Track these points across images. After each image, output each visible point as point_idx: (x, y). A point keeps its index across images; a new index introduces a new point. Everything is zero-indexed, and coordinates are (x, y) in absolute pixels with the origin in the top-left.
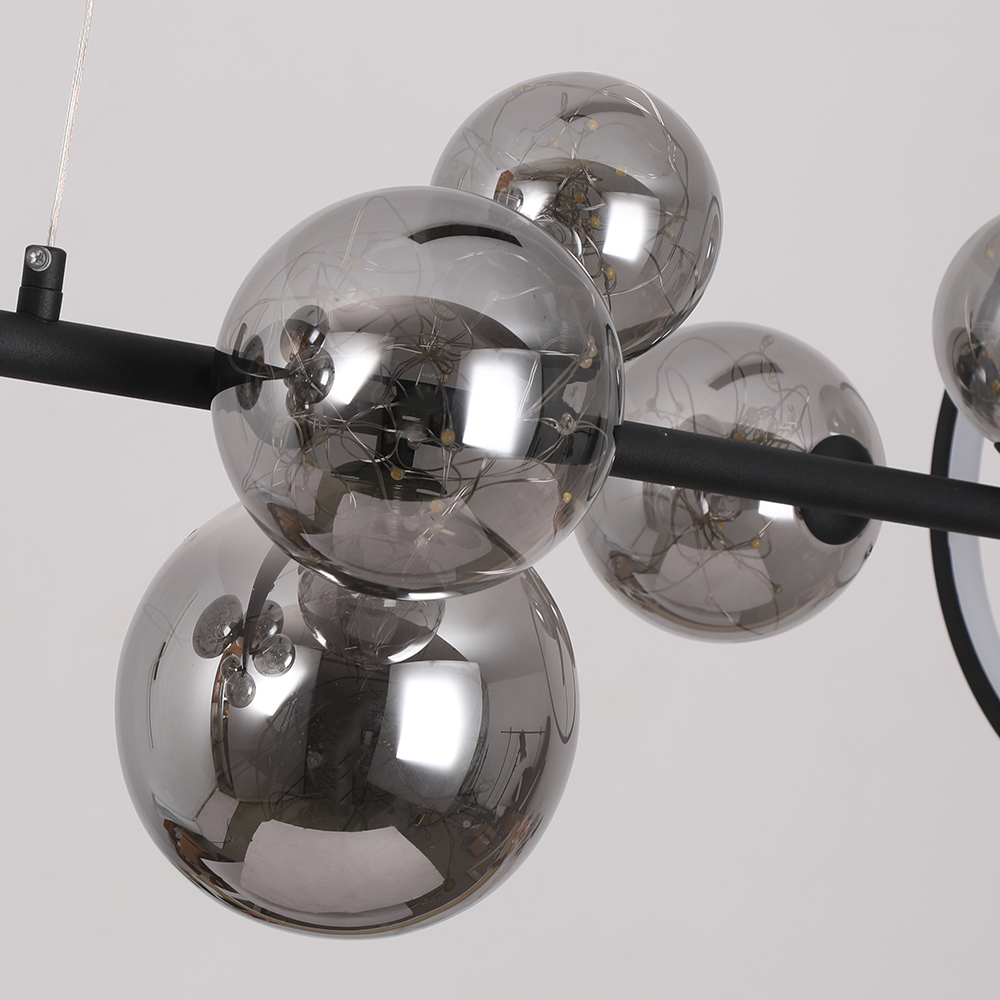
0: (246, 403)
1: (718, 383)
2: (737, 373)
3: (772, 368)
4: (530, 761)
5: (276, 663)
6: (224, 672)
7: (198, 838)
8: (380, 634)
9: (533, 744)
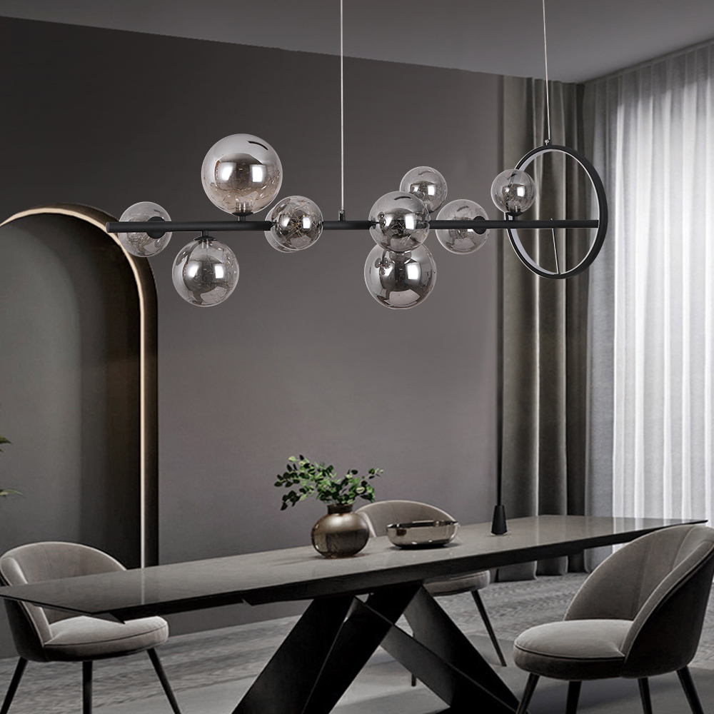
0: (374, 228)
1: (459, 210)
2: (461, 209)
3: (467, 207)
4: (429, 276)
5: (388, 267)
6: (380, 269)
7: (382, 297)
8: (402, 259)
9: (429, 274)
